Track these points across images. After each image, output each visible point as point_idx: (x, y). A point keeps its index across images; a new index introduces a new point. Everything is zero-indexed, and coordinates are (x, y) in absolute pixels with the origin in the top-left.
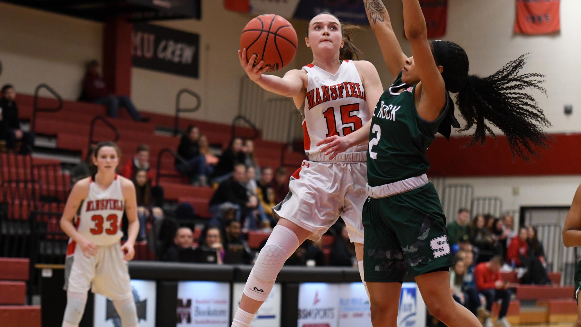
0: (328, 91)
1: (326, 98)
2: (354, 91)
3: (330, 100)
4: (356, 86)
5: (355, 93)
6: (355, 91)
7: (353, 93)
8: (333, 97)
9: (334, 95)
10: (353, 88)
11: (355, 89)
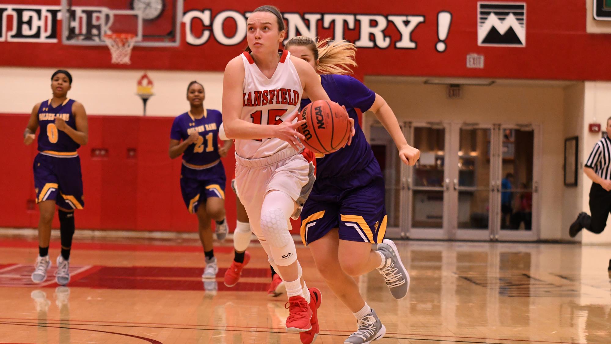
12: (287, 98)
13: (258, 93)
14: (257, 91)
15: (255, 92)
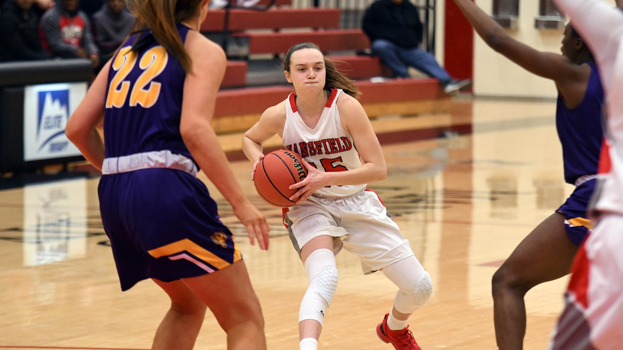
0: (306, 148)
1: (304, 154)
2: (333, 148)
3: (309, 156)
4: (336, 142)
5: (335, 149)
6: (335, 148)
7: (332, 149)
8: (311, 153)
9: (313, 152)
10: (332, 144)
11: (335, 145)
12: (336, 147)
13: (303, 144)
14: (302, 142)
15: (299, 143)
